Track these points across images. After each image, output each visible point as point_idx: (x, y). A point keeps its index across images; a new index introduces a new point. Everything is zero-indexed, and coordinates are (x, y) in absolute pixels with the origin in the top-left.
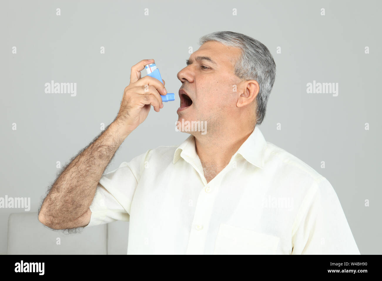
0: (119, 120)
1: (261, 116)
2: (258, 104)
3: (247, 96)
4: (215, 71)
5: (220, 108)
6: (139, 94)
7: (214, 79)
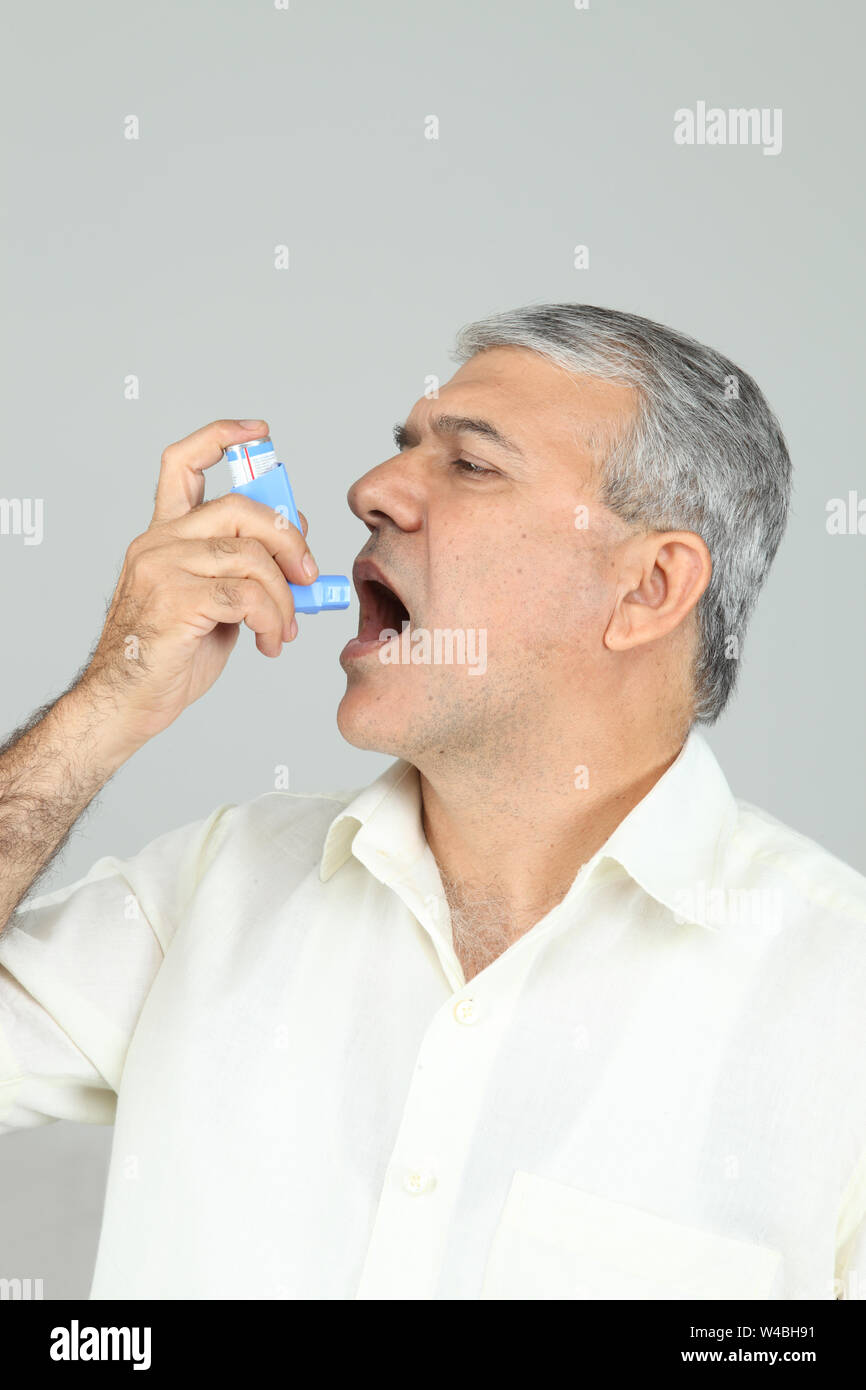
0: (97, 687)
1: (718, 686)
2: (703, 636)
3: (656, 601)
4: (517, 485)
5: (531, 654)
6: (195, 575)
7: (510, 522)
